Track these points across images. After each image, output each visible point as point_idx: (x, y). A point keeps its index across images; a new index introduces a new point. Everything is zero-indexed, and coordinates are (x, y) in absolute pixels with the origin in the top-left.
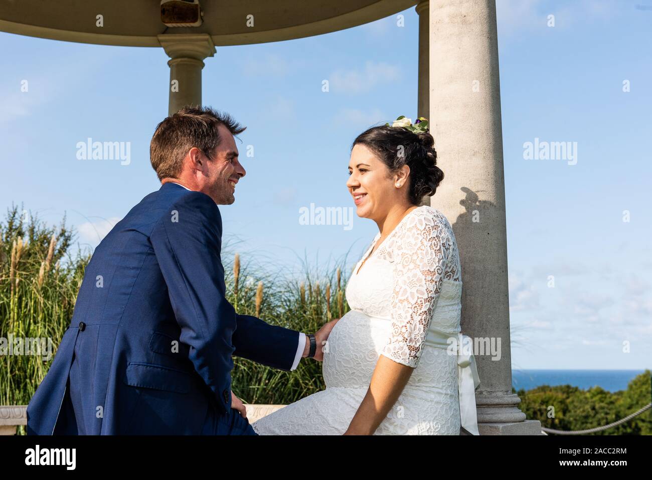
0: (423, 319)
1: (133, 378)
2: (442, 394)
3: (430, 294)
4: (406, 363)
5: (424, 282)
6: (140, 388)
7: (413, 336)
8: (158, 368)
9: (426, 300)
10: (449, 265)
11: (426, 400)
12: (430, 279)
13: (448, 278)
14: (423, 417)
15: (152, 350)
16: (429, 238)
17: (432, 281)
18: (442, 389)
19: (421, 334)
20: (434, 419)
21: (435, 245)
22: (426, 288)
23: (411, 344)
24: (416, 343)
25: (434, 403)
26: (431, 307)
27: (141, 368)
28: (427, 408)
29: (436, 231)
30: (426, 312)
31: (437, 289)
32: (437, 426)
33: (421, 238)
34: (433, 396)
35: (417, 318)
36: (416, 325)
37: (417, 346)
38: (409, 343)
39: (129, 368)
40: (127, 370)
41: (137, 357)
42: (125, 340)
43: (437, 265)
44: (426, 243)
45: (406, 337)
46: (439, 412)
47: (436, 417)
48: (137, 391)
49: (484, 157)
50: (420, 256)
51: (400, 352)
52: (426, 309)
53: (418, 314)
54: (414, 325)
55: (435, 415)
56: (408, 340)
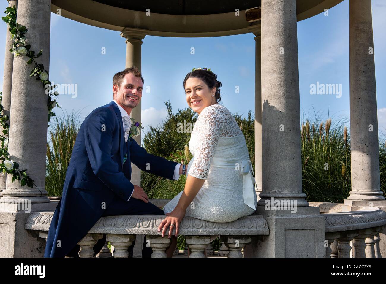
0: (205, 157)
1: (76, 185)
2: (224, 189)
3: (208, 145)
4: (197, 177)
5: (205, 139)
6: (79, 189)
7: (200, 165)
8: (86, 181)
9: (206, 148)
10: (224, 130)
11: (215, 192)
12: (208, 138)
13: (224, 136)
14: (213, 199)
15: (85, 174)
16: (209, 119)
17: (209, 139)
18: (224, 187)
19: (204, 164)
20: (219, 201)
21: (212, 122)
22: (206, 142)
23: (199, 168)
24: (202, 168)
25: (219, 193)
26: (210, 151)
27: (79, 181)
28: (216, 195)
29: (214, 115)
30: (206, 153)
31: (212, 142)
32: (220, 204)
33: (205, 119)
34: (219, 190)
35: (202, 156)
36: (202, 159)
37: (203, 169)
38: (198, 168)
39: (75, 181)
40: (75, 182)
41: (79, 177)
42: (75, 171)
43: (212, 131)
44: (207, 121)
45: (196, 165)
46: (222, 197)
47: (220, 200)
48: (78, 190)
49: (279, 73)
50: (204, 128)
51: (194, 172)
52: (207, 152)
53: (203, 154)
54: (201, 159)
55: (220, 199)
56: (198, 166)
